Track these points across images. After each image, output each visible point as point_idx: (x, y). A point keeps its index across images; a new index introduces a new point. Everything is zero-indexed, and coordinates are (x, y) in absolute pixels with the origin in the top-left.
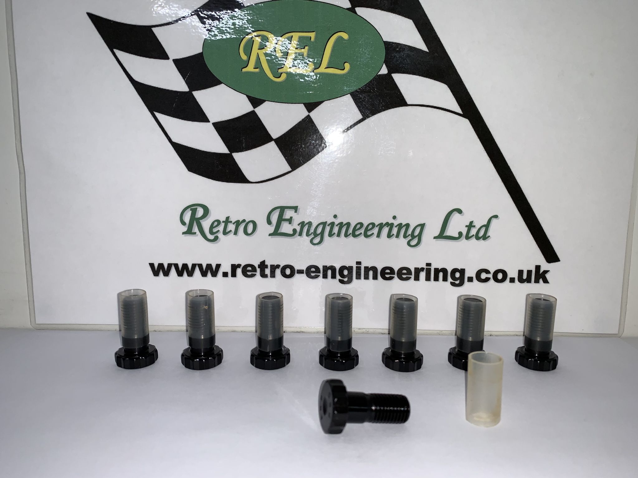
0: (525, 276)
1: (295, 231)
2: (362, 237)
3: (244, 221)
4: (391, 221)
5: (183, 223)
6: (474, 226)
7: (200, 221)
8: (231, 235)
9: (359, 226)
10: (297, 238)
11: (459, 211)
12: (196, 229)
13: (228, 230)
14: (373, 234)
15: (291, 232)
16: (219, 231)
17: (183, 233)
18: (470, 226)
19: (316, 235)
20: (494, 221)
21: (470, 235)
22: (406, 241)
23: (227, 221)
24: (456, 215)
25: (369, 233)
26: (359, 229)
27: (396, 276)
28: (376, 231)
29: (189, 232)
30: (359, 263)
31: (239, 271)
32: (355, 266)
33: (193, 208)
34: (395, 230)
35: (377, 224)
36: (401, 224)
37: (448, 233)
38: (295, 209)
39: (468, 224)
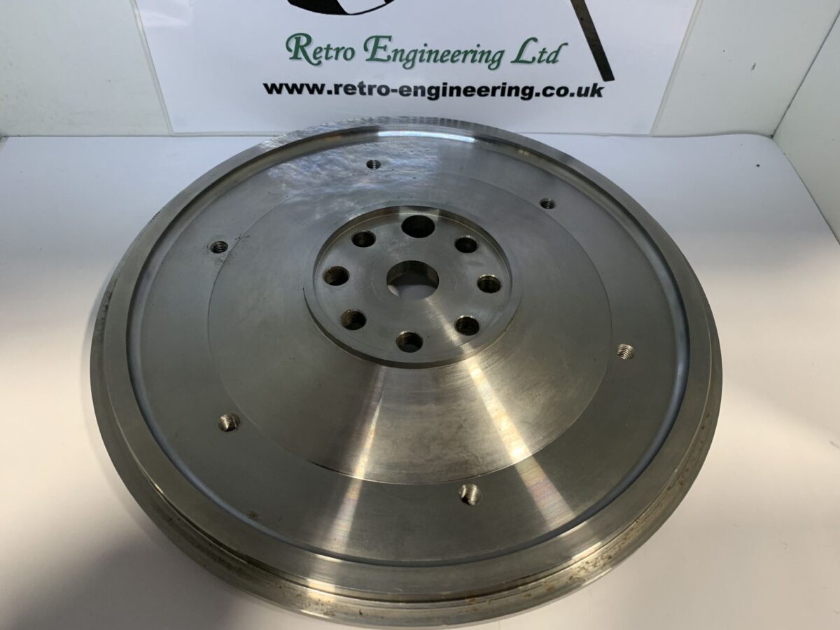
0: (583, 92)
1: (389, 57)
2: (449, 62)
3: (343, 48)
4: (475, 48)
5: (290, 50)
6: (546, 52)
7: (305, 48)
8: (333, 59)
9: (446, 53)
10: (391, 63)
11: (535, 40)
12: (301, 55)
13: (329, 56)
14: (458, 60)
15: (386, 58)
16: (321, 57)
17: (291, 58)
18: (544, 52)
19: (408, 60)
20: (564, 47)
21: (542, 59)
22: (487, 65)
23: (328, 48)
24: (532, 42)
25: (455, 59)
26: (447, 55)
27: (476, 93)
28: (461, 57)
29: (295, 57)
30: (445, 84)
31: (341, 90)
32: (441, 86)
33: (297, 37)
34: (478, 57)
35: (462, 51)
36: (484, 51)
37: (523, 58)
38: (390, 38)
39: (541, 50)
